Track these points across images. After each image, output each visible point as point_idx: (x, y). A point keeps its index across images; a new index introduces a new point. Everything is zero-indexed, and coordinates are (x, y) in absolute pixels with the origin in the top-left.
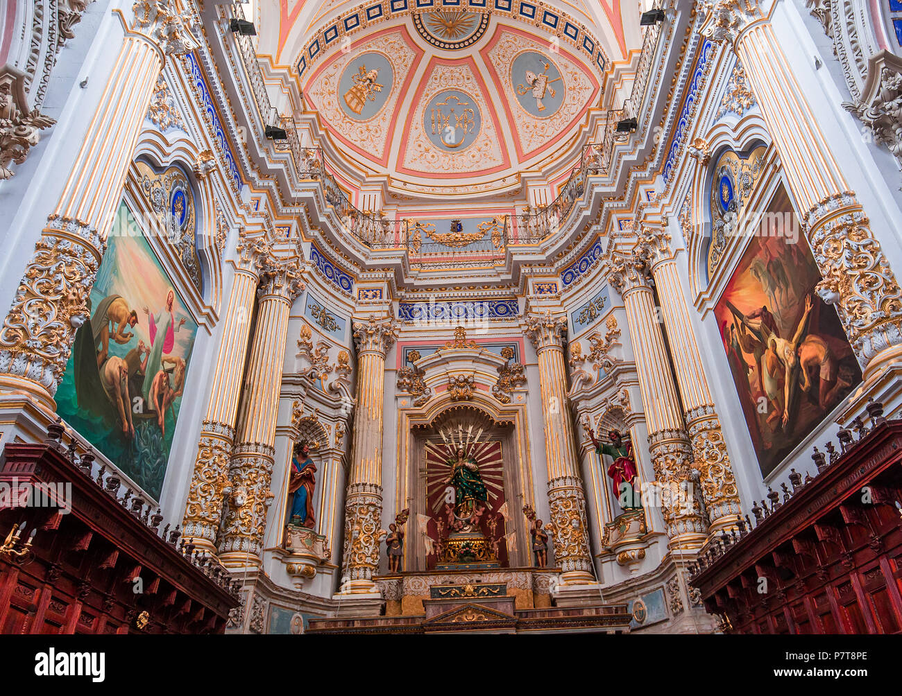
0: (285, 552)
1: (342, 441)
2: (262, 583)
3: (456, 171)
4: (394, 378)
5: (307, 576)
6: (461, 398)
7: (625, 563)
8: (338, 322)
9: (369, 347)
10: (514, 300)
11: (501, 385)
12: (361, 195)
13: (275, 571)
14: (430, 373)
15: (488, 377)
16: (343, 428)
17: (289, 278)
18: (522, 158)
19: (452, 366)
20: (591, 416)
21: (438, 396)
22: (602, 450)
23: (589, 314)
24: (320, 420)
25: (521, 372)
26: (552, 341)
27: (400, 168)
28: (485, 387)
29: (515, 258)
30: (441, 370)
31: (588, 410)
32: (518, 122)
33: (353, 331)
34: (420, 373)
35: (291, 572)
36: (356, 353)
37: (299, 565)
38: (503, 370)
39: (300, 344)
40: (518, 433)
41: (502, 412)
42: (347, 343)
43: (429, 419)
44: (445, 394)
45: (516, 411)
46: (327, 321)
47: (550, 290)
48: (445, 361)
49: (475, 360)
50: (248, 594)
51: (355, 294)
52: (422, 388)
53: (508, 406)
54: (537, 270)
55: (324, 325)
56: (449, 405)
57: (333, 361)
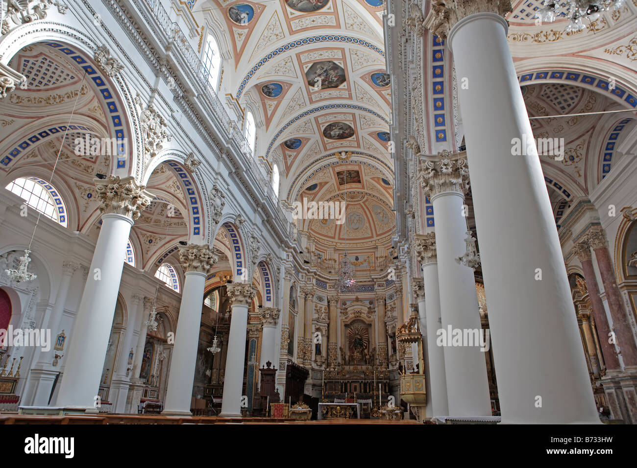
0: (316, 361)
1: (326, 332)
2: (313, 369)
3: (357, 238)
4: (339, 310)
5: (321, 366)
6: (358, 317)
7: (393, 365)
8: (324, 298)
9: (332, 304)
10: (373, 285)
11: (369, 313)
12: (328, 252)
13: (314, 366)
14: (349, 309)
15: (365, 310)
16: (327, 329)
17: (311, 294)
18: (377, 235)
19: (355, 307)
20: (390, 327)
21: (351, 316)
22: (391, 337)
23: (391, 297)
24: (321, 327)
25: (374, 309)
26: (382, 303)
27: (339, 239)
28: (364, 313)
29: (372, 277)
30: (352, 308)
31: (389, 325)
32: (376, 223)
33: (328, 299)
34: (347, 309)
35: (317, 365)
36: (329, 306)
37: (319, 364)
38: (369, 308)
39: (315, 310)
40: (373, 326)
41: (368, 321)
42: (326, 304)
43: (349, 323)
44: (353, 315)
45: (372, 321)
46: (320, 299)
47: (382, 286)
48: (353, 306)
49: (361, 305)
50: (310, 372)
51: (328, 289)
52: (347, 313)
53: (370, 319)
54: (378, 280)
55: (320, 301)
56: (354, 319)
57: (323, 310)
